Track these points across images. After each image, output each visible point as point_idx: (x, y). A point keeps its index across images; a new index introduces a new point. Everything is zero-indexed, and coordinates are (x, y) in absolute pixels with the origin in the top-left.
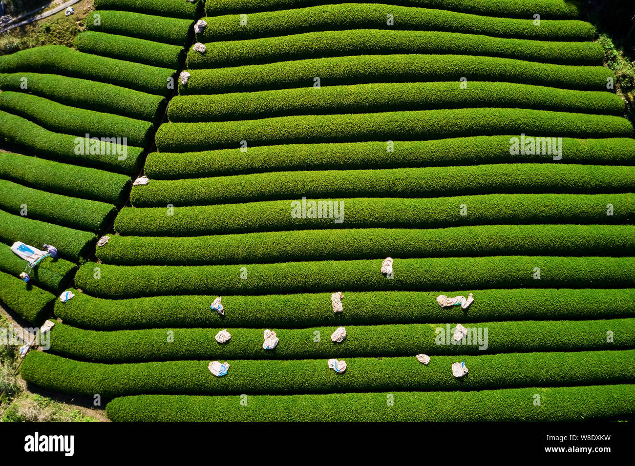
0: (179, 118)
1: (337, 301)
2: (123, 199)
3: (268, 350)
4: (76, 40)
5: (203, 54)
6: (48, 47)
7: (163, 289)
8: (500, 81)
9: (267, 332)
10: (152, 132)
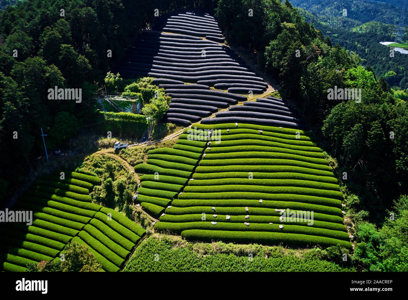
0: (202, 165)
1: (247, 209)
2: (186, 184)
3: (227, 220)
4: (174, 146)
5: (210, 150)
6: (164, 148)
7: (198, 204)
8: (293, 160)
9: (227, 216)
10: (195, 168)
